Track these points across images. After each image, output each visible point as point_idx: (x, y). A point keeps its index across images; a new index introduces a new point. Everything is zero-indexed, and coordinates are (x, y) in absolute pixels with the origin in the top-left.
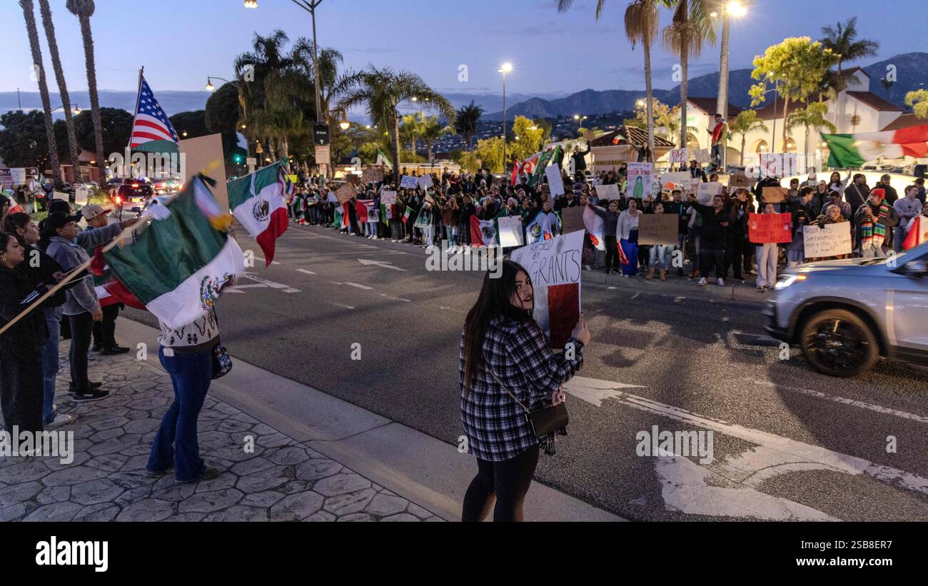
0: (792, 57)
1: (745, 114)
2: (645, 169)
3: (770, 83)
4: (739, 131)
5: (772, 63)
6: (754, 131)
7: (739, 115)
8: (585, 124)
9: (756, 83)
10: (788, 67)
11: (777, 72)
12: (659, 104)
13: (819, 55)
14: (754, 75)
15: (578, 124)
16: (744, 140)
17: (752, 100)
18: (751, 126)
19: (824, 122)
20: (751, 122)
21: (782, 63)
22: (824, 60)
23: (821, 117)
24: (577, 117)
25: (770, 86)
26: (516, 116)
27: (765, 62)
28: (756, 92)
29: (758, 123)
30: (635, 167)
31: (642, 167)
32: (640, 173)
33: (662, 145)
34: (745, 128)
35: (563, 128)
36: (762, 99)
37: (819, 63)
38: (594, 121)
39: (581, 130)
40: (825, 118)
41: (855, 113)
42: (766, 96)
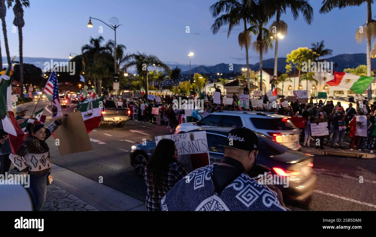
0: (301, 55)
1: (283, 75)
2: (246, 97)
4: (281, 82)
5: (294, 56)
6: (287, 82)
7: (281, 75)
8: (222, 77)
9: (288, 64)
10: (300, 58)
11: (295, 60)
12: (251, 71)
13: (311, 54)
14: (287, 61)
15: (219, 77)
16: (283, 85)
17: (286, 70)
18: (286, 80)
19: (314, 79)
20: (286, 78)
21: (298, 57)
22: (313, 56)
23: (312, 77)
24: (218, 74)
25: (293, 65)
26: (195, 73)
27: (291, 56)
28: (288, 67)
29: (288, 79)
30: (243, 96)
31: (245, 96)
32: (244, 99)
33: (253, 87)
34: (284, 80)
35: (213, 77)
36: (290, 70)
37: (312, 57)
38: (225, 76)
39: (220, 79)
40: (314, 77)
41: (325, 76)
42: (292, 69)
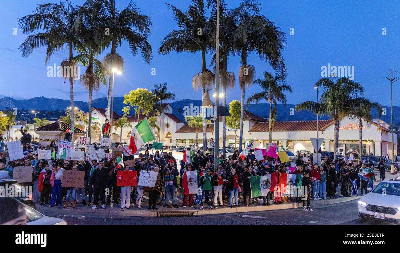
0: (140, 96)
1: (122, 119)
2: (68, 145)
3: (132, 106)
4: (119, 127)
5: (132, 98)
6: (126, 127)
7: (120, 119)
8: (39, 116)
9: (126, 106)
10: (139, 100)
11: (133, 103)
12: (79, 111)
13: (151, 97)
14: (125, 102)
15: (33, 115)
16: (121, 131)
17: (123, 114)
18: (125, 124)
19: (155, 126)
20: (125, 123)
21: (137, 98)
22: (154, 100)
23: (154, 123)
24: (33, 112)
25: (131, 108)
27: (130, 97)
28: (126, 110)
29: (128, 124)
30: (63, 143)
31: (66, 143)
32: (65, 146)
33: (79, 132)
34: (122, 125)
35: (25, 116)
36: (128, 113)
37: (152, 101)
38: (45, 114)
39: (35, 119)
40: (156, 124)
41: (168, 122)
42: (130, 112)
